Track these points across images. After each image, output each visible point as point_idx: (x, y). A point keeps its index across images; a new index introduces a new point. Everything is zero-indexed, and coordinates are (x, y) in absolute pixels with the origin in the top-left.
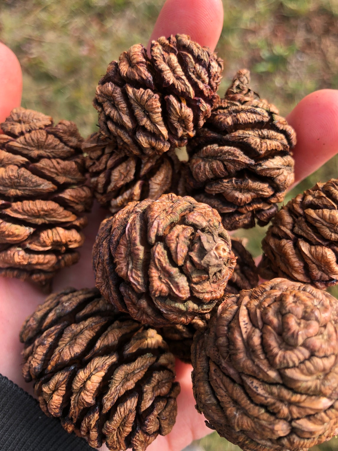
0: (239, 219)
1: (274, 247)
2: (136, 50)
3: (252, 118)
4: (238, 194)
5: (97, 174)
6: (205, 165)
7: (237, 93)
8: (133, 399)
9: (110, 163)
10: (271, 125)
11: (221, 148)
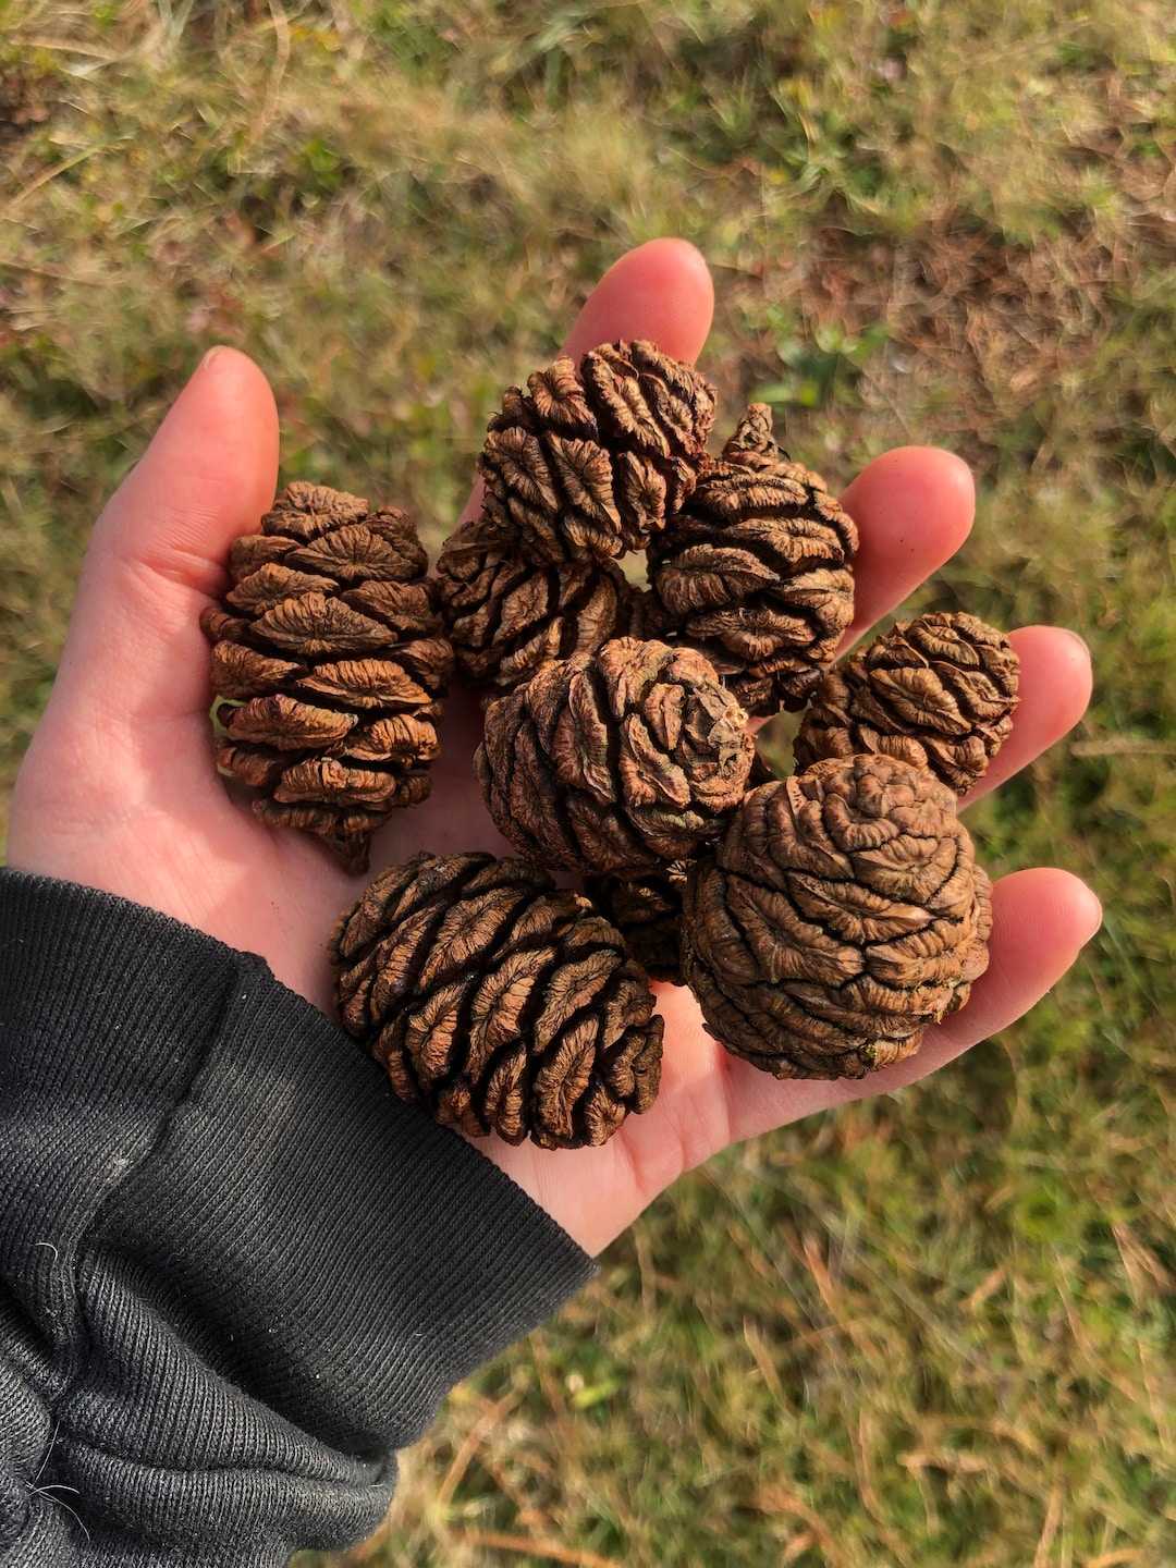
0: (750, 690)
1: (814, 744)
2: (565, 370)
3: (776, 497)
4: (748, 638)
5: (472, 609)
6: (687, 582)
7: (747, 449)
8: (590, 1023)
9: (497, 585)
10: (810, 511)
11: (718, 550)
